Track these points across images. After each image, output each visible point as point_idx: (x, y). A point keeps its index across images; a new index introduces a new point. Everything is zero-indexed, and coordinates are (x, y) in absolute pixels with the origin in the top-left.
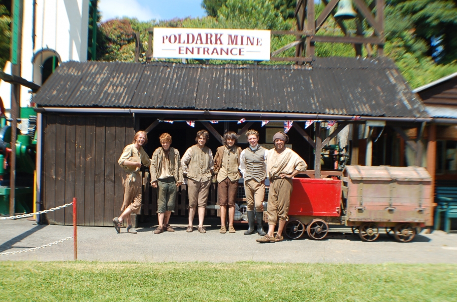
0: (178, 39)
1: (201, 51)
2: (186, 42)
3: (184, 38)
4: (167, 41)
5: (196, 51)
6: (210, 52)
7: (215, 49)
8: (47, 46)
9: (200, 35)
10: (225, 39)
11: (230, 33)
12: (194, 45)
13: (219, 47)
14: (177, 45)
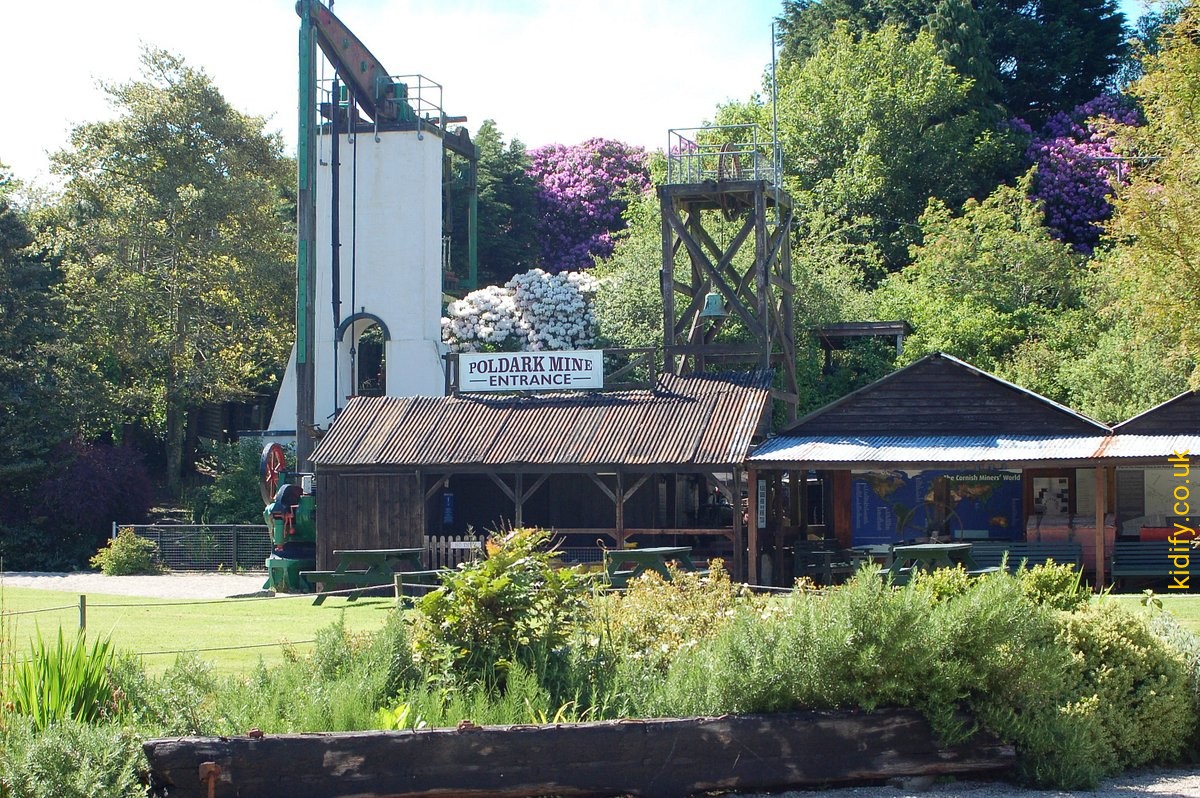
0: (488, 365)
1: (518, 380)
2: (499, 369)
3: (496, 365)
4: (475, 370)
5: (511, 380)
6: (529, 381)
7: (535, 376)
8: (363, 308)
9: (515, 359)
10: (546, 364)
11: (552, 356)
12: (508, 373)
13: (539, 374)
14: (488, 375)
